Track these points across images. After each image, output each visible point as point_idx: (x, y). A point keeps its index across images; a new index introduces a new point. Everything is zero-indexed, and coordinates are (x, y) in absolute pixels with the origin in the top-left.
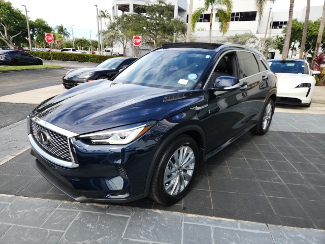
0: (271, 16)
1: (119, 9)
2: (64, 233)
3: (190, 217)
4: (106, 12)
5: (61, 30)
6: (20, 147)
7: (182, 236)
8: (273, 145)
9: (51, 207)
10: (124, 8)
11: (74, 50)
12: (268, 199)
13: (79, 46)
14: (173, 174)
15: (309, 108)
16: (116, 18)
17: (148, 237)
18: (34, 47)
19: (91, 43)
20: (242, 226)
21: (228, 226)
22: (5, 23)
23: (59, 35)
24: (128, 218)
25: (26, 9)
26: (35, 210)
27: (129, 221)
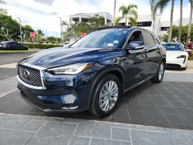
0: (160, 23)
1: (73, 20)
2: (36, 133)
3: (116, 124)
4: (66, 22)
5: (40, 32)
6: (11, 89)
7: (111, 134)
8: (165, 88)
9: (28, 119)
10: (76, 20)
11: (46, 43)
12: (164, 115)
13: (50, 40)
14: (105, 97)
15: (185, 71)
16: (71, 25)
17: (89, 135)
18: (24, 41)
19: (57, 39)
20: (149, 129)
21: (139, 129)
22: (7, 27)
23: (39, 35)
24: (77, 125)
25: (20, 20)
26: (18, 121)
27: (77, 126)
